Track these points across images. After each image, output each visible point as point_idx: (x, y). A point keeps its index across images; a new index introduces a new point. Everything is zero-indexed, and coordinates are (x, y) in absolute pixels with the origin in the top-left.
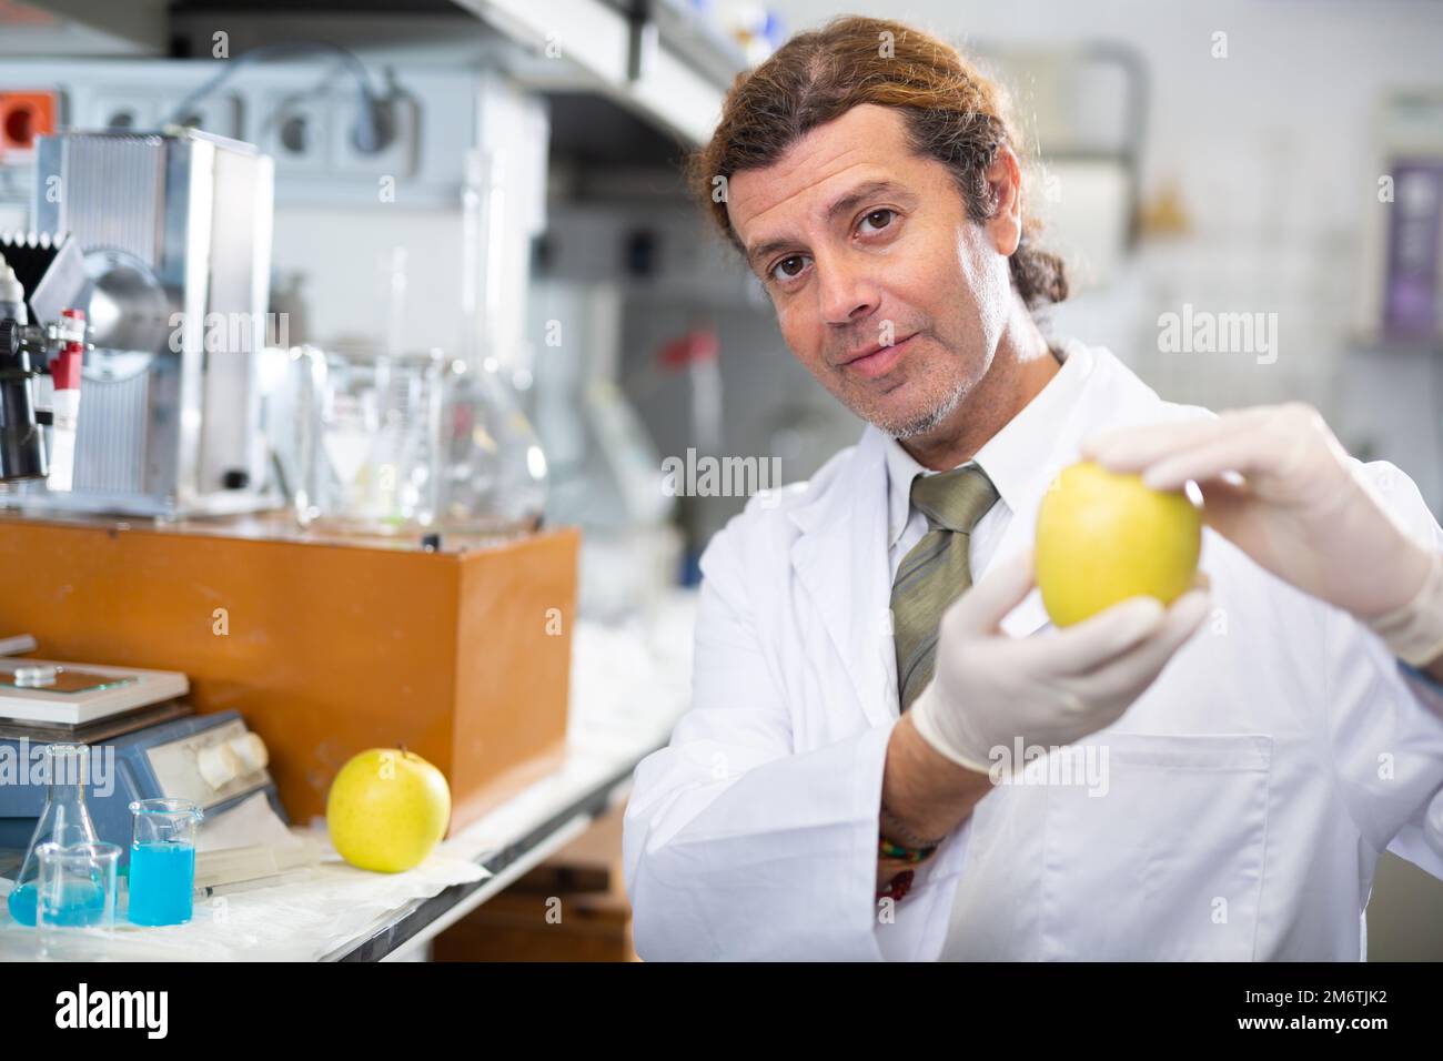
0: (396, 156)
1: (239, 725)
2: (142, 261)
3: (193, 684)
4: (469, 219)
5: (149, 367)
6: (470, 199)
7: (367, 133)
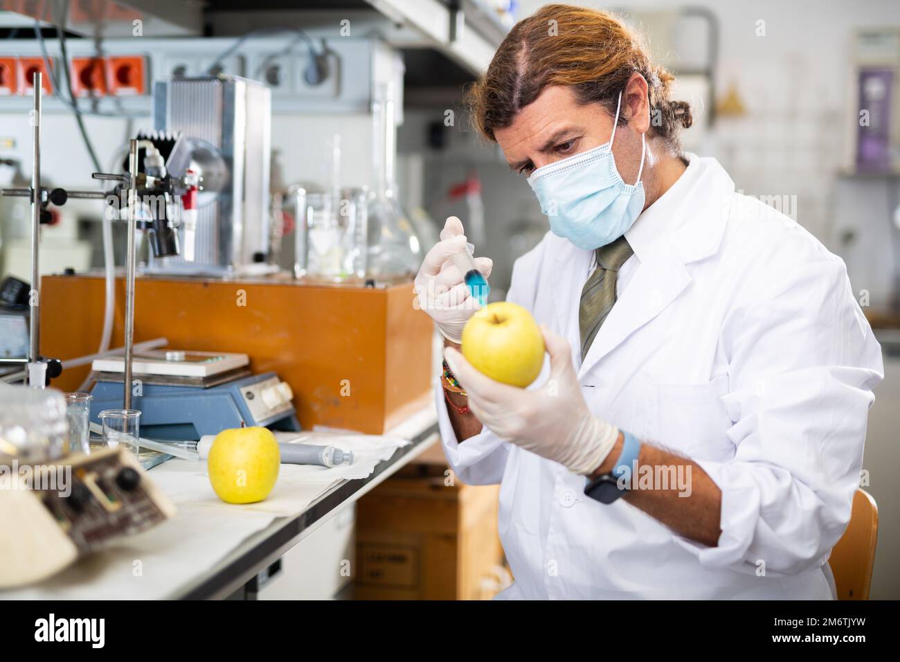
0: (328, 87)
1: (276, 379)
2: (212, 145)
3: (251, 360)
4: (375, 118)
5: (216, 199)
6: (376, 107)
7: (313, 74)
